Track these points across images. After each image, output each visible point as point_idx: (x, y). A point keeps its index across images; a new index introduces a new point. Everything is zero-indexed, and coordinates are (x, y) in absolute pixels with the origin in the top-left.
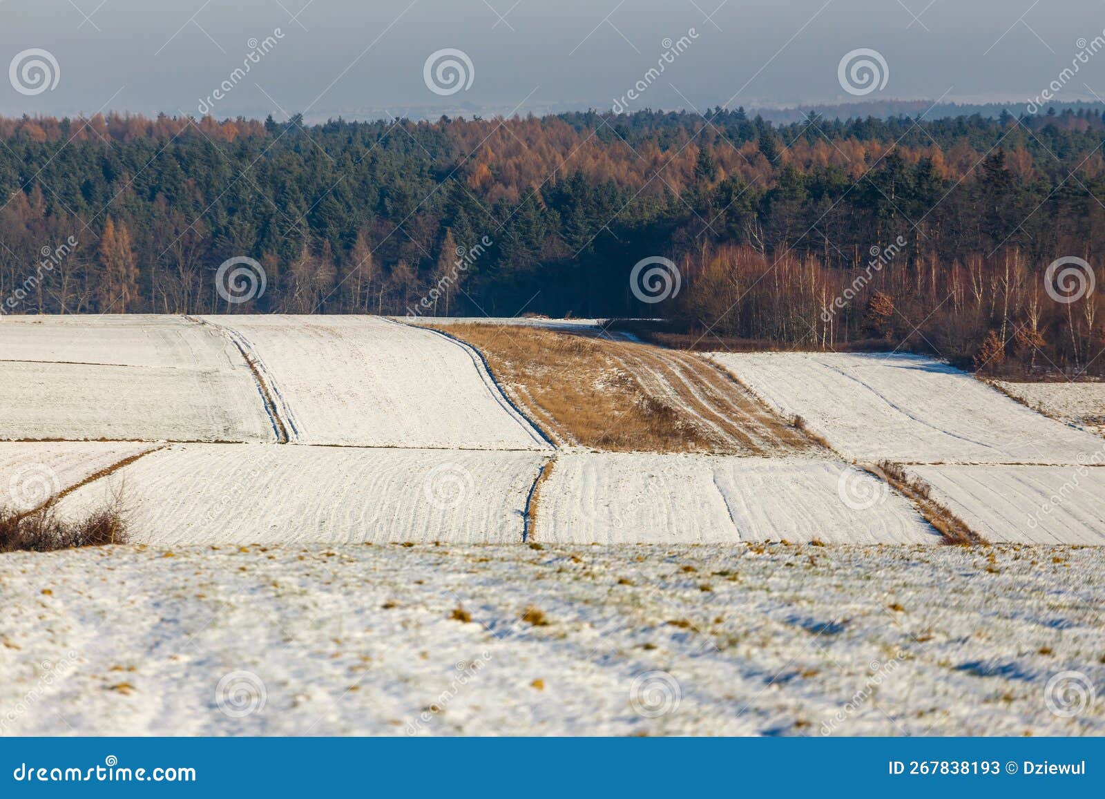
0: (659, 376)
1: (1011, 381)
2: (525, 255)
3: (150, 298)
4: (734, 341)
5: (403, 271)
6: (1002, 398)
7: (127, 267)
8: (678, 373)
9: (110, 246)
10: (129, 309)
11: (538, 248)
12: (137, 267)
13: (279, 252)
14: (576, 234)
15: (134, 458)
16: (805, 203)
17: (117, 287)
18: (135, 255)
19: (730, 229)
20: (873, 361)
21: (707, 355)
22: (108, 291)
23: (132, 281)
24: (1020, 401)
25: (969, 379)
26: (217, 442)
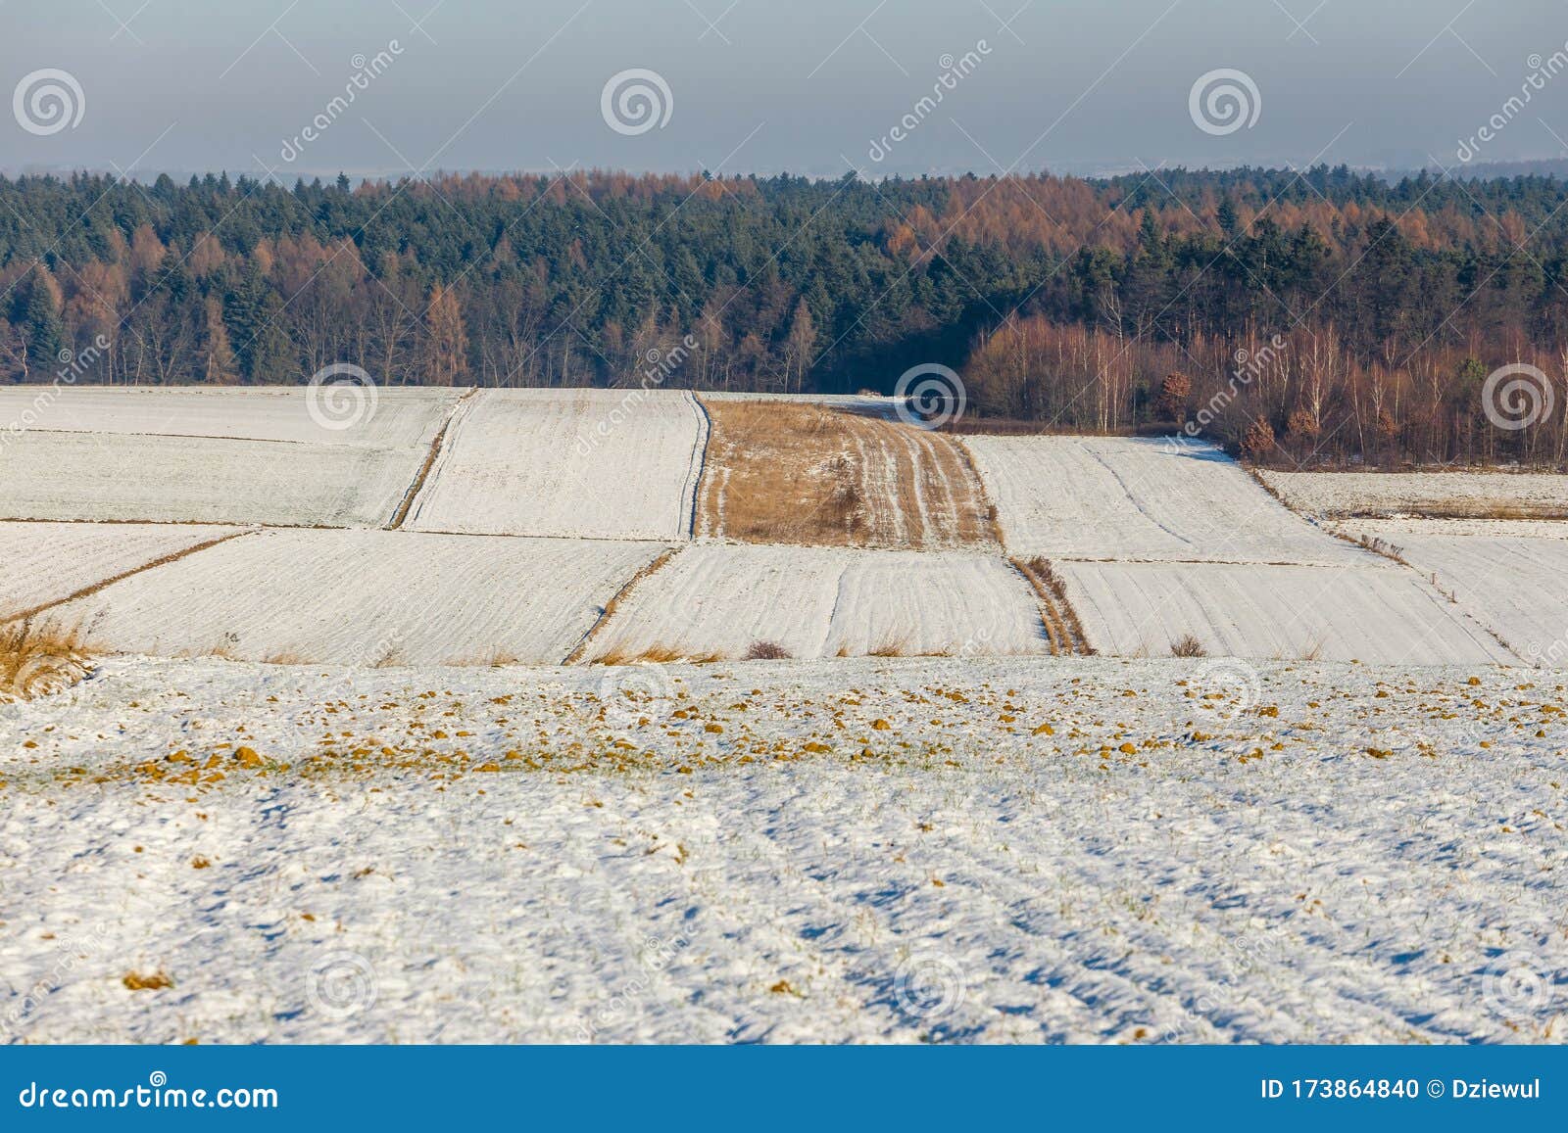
0: (890, 462)
1: (1278, 470)
2: (885, 326)
3: (481, 369)
4: (1003, 423)
5: (753, 342)
6: (1257, 488)
7: (456, 336)
8: (914, 458)
9: (437, 313)
10: (457, 382)
11: (899, 318)
12: (467, 335)
13: (625, 320)
14: (943, 303)
15: (213, 543)
16: (1170, 272)
17: (444, 357)
18: (464, 322)
19: (1086, 298)
20: (1142, 446)
21: (958, 438)
22: (435, 361)
23: (460, 351)
24: (1272, 491)
25: (1233, 468)
26: (316, 527)
